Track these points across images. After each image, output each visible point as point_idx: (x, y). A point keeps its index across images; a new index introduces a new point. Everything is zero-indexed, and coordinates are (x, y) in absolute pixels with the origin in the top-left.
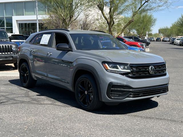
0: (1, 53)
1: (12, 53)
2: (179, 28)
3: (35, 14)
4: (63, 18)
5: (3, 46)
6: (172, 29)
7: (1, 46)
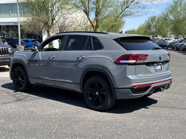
0: (1, 55)
1: (8, 55)
2: (146, 30)
3: (10, 16)
4: (46, 21)
5: (2, 49)
6: (139, 31)
7: (1, 48)
